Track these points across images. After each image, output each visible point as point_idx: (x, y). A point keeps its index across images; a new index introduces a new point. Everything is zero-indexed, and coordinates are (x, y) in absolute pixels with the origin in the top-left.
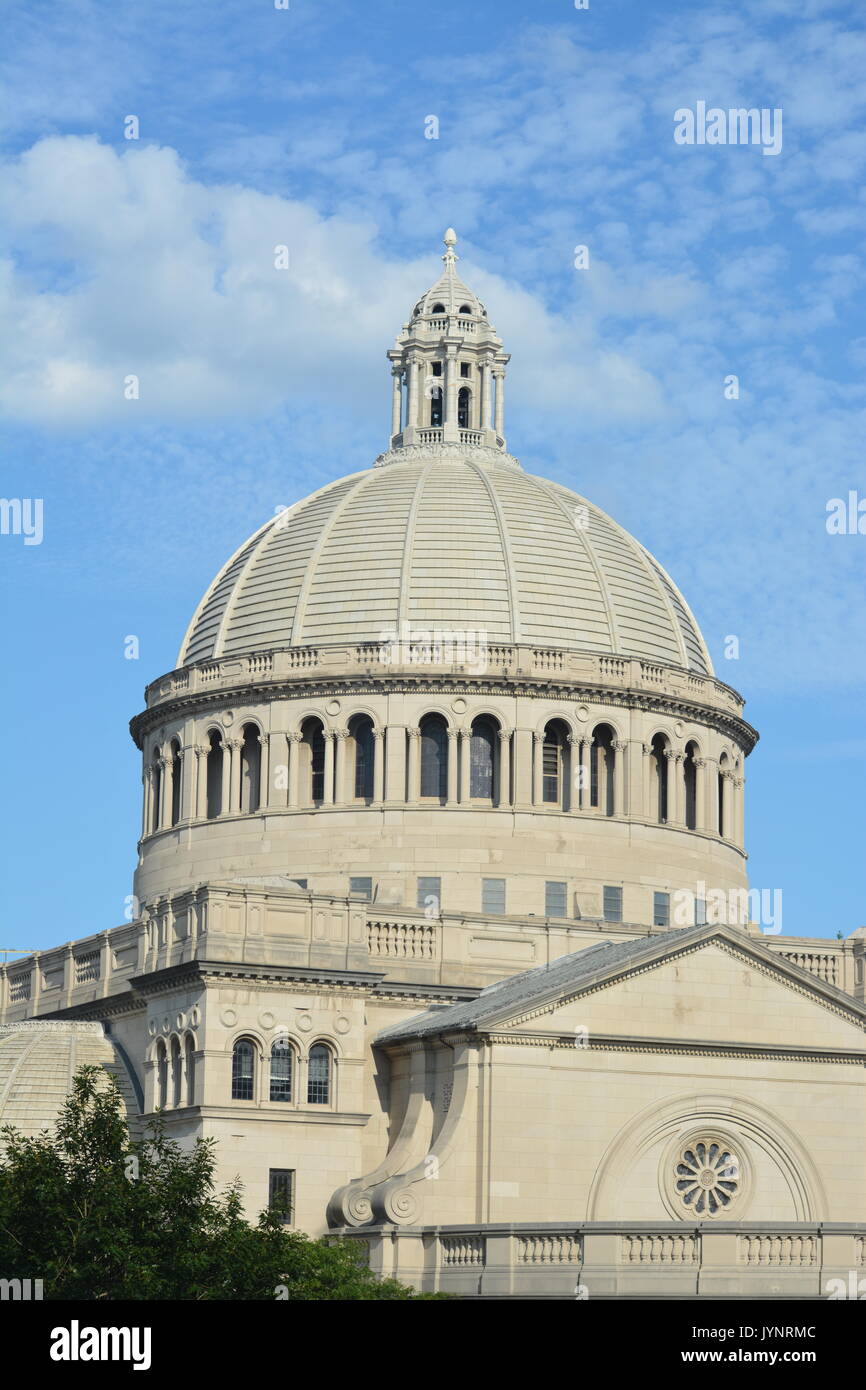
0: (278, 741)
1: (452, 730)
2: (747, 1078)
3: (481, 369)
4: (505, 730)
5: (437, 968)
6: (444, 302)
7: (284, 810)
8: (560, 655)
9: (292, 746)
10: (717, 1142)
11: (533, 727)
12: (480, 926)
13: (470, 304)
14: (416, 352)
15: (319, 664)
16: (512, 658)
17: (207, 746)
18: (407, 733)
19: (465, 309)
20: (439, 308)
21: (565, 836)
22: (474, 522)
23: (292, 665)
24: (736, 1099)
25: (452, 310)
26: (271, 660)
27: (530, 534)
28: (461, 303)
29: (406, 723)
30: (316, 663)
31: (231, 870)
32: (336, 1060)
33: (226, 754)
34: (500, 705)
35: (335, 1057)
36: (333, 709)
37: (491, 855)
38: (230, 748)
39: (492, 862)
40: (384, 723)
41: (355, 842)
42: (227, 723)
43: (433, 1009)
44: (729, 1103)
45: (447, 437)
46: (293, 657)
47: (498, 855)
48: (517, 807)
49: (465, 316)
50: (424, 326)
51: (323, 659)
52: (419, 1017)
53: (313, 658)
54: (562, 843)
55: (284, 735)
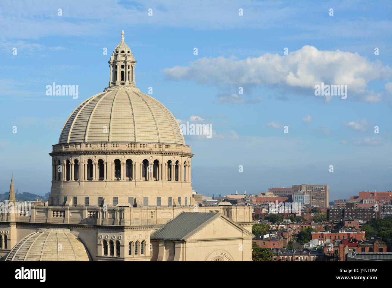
1: (149, 163)
2: (224, 245)
3: (132, 67)
4: (160, 163)
5: (156, 220)
6: (124, 50)
7: (111, 180)
9: (113, 166)
10: (219, 259)
11: (166, 162)
12: (163, 210)
14: (119, 62)
16: (161, 146)
18: (140, 164)
19: (129, 52)
20: (123, 52)
21: (172, 187)
23: (112, 147)
24: (223, 250)
25: (126, 52)
28: (128, 50)
29: (140, 162)
30: (118, 147)
31: (97, 193)
32: (146, 245)
34: (159, 158)
35: (145, 244)
37: (158, 192)
38: (95, 165)
39: (159, 194)
40: (135, 162)
41: (129, 189)
42: (94, 158)
43: (156, 229)
44: (221, 251)
46: (112, 145)
47: (160, 192)
48: (163, 181)
49: (129, 54)
51: (120, 146)
52: (153, 232)
53: (117, 145)
54: (171, 188)
55: (110, 163)
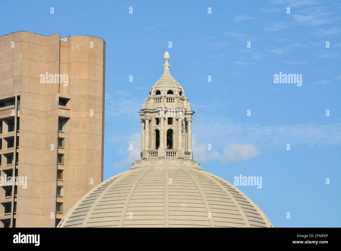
13: (172, 89)
22: (154, 205)
25: (164, 93)
27: (180, 209)
28: (168, 89)
45: (159, 155)
49: (170, 95)
50: (152, 101)
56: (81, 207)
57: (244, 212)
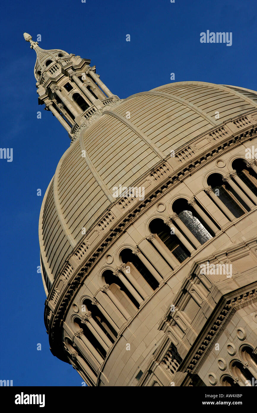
0: (101, 297)
1: (166, 220)
4: (190, 201)
8: (189, 148)
9: (107, 293)
11: (201, 188)
15: (89, 247)
16: (168, 167)
17: (79, 329)
18: (148, 240)
23: (80, 258)
26: (70, 266)
29: (144, 237)
30: (87, 248)
33: (88, 325)
36: (110, 260)
40: (135, 245)
42: (76, 311)
46: (77, 255)
48: (223, 229)
51: (88, 243)
53: (85, 247)
55: (100, 292)
56: (62, 199)
57: (202, 110)
